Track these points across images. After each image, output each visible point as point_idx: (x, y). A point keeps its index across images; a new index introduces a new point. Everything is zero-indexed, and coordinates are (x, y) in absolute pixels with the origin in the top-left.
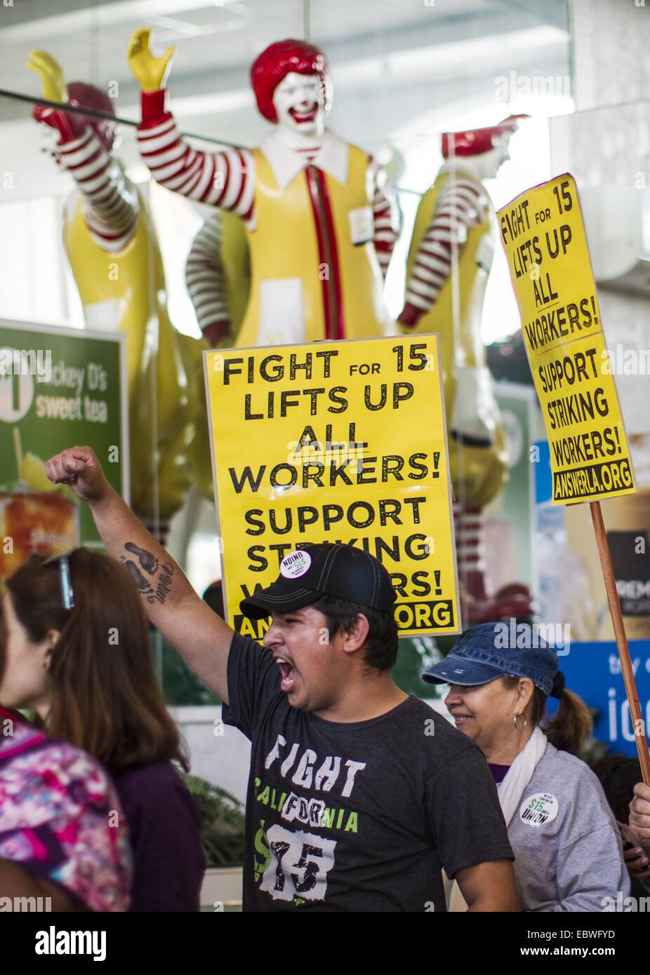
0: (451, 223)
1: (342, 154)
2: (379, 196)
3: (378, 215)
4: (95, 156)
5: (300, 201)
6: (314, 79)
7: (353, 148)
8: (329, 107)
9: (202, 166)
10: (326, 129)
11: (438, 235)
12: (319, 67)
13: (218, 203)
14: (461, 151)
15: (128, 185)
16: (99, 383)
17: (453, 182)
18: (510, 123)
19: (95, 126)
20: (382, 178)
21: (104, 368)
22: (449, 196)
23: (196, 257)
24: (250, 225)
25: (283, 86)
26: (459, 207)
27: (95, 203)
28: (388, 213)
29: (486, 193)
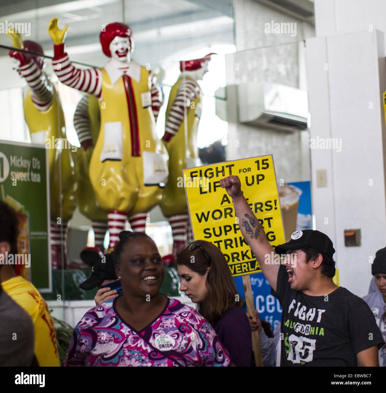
0: (184, 98)
1: (138, 70)
2: (153, 87)
3: (153, 95)
4: (35, 71)
5: (120, 90)
6: (126, 39)
7: (143, 68)
8: (132, 50)
9: (80, 75)
10: (131, 60)
11: (179, 103)
12: (128, 34)
13: (86, 91)
14: (188, 69)
15: (49, 83)
16: (37, 166)
17: (185, 81)
18: (208, 57)
19: (35, 59)
20: (155, 80)
21: (39, 160)
22: (183, 87)
23: (78, 113)
24: (100, 100)
25: (114, 42)
26: (187, 92)
27: (35, 91)
28: (157, 95)
29: (198, 86)
